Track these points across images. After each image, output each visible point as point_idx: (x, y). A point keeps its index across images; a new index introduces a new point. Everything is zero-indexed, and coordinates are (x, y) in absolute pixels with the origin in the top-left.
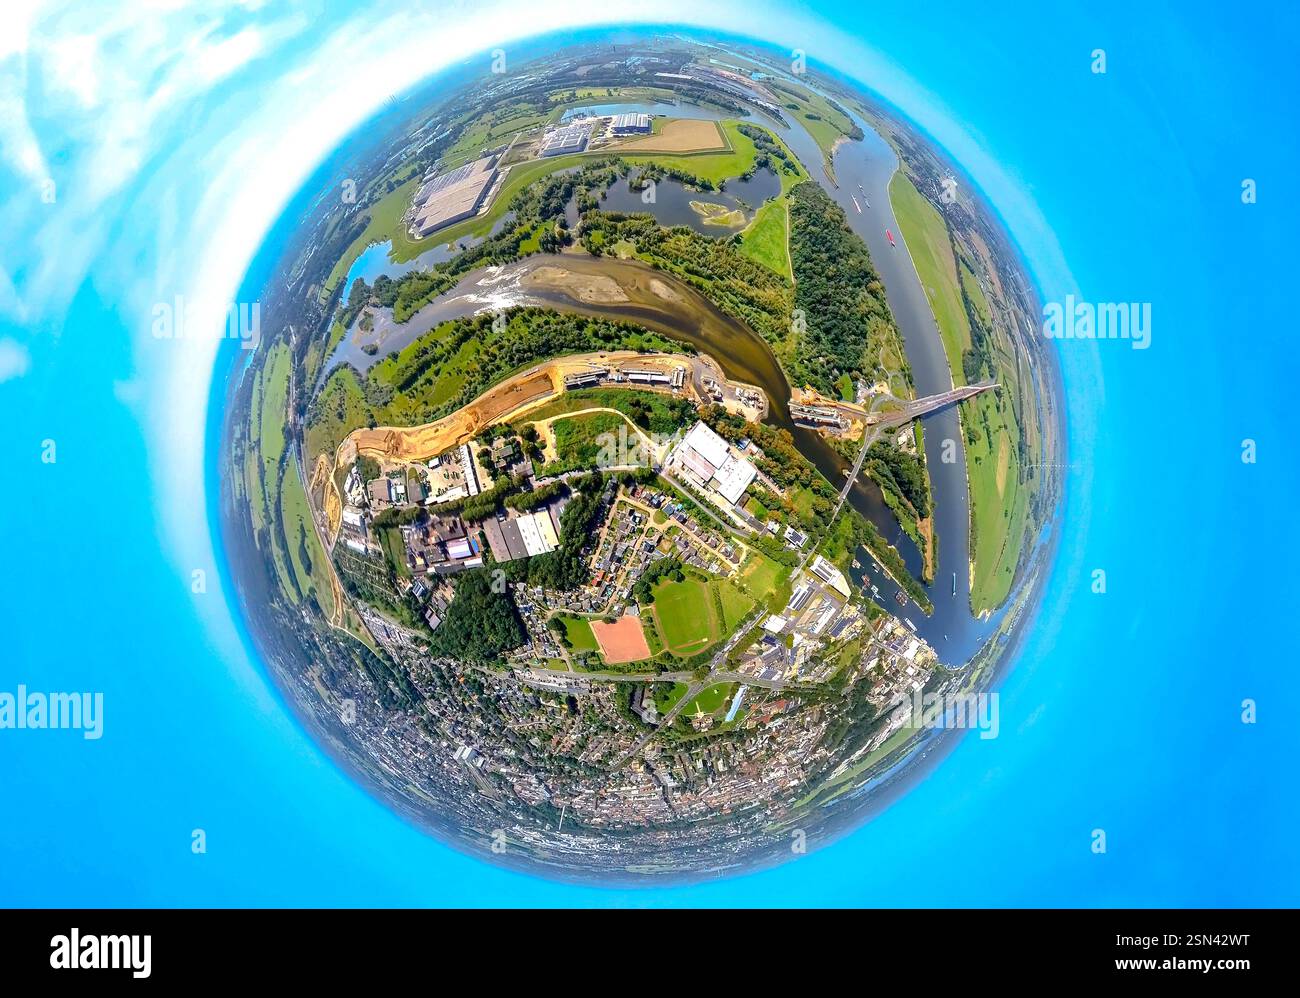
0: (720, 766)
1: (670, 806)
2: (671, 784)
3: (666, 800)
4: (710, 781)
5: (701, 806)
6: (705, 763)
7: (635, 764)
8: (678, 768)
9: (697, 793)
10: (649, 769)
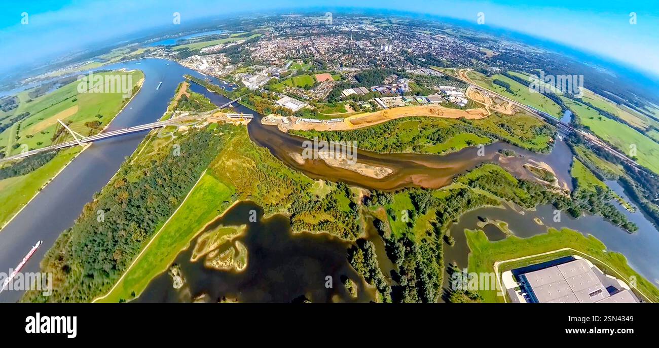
0: (294, 51)
1: (312, 41)
2: (311, 48)
3: (313, 43)
4: (298, 48)
5: (300, 41)
6: (299, 53)
7: (323, 53)
8: (308, 52)
9: (302, 45)
10: (318, 52)
